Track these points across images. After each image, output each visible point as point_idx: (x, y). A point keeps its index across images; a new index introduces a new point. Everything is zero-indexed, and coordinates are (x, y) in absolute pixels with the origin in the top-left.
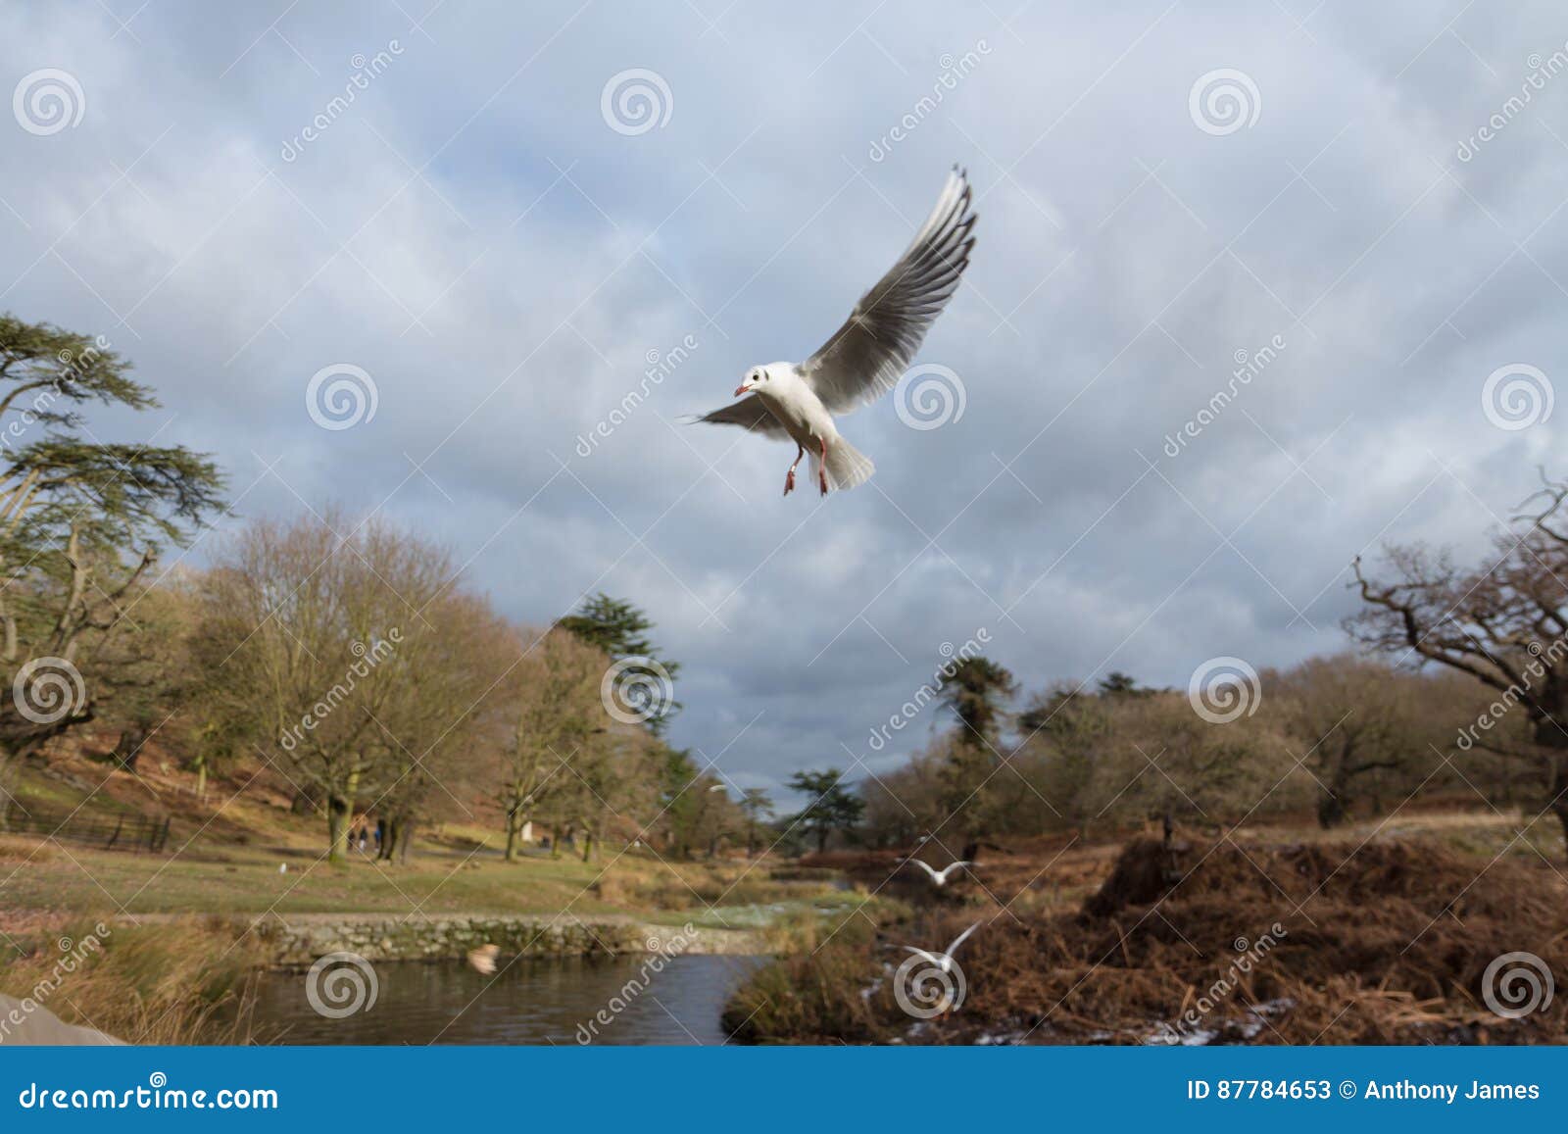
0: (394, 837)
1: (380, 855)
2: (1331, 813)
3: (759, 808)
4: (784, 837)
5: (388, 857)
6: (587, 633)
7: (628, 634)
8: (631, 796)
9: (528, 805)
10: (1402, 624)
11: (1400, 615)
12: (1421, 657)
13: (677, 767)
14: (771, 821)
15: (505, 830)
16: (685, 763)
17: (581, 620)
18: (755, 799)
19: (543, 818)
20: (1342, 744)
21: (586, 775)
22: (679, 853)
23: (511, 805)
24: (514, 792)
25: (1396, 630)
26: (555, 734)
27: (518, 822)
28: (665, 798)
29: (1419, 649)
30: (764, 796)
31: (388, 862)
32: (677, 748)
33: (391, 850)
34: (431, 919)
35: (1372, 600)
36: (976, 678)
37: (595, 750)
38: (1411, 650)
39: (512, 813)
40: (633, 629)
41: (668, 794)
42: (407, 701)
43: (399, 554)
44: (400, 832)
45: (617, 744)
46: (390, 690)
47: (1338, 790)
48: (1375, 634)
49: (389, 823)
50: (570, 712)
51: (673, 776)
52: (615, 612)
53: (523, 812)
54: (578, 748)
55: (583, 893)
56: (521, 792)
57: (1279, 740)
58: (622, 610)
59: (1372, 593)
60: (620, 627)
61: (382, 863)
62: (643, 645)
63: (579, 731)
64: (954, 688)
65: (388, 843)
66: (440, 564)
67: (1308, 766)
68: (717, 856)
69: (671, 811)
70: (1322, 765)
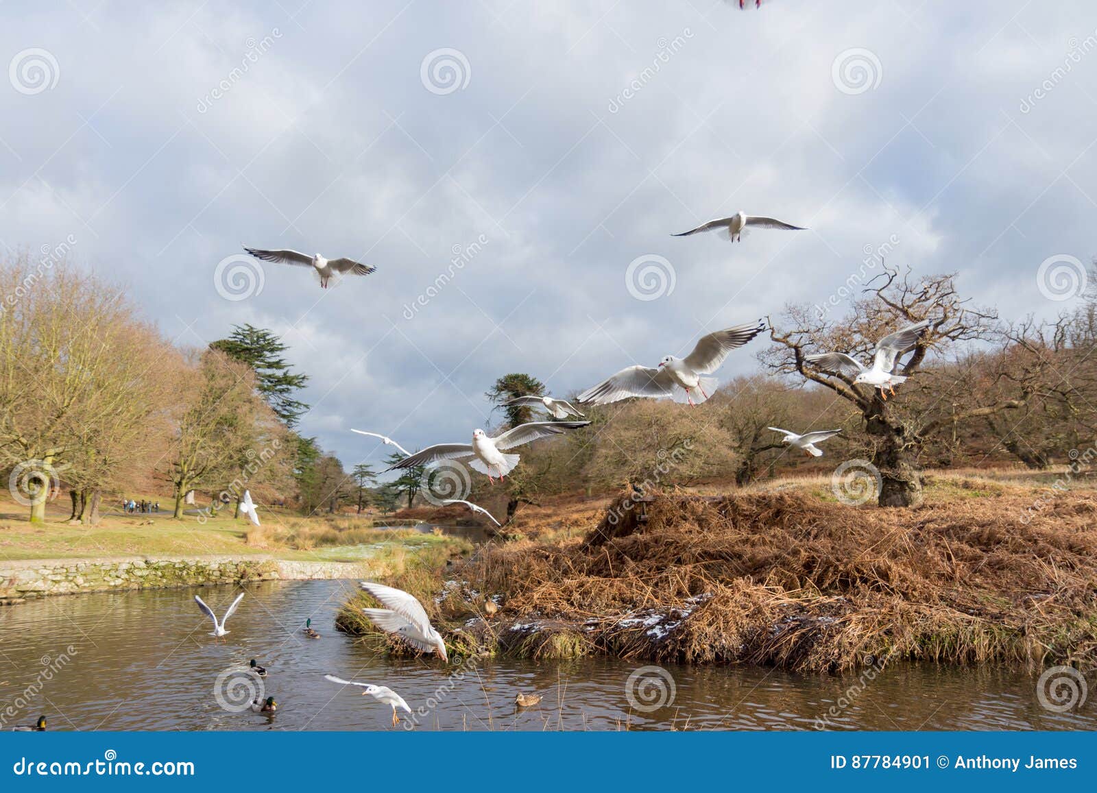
0: (84, 503)
1: (73, 516)
2: (744, 476)
3: (366, 478)
4: (385, 497)
5: (79, 518)
6: (236, 352)
7: (268, 354)
8: (271, 471)
9: (190, 478)
10: (794, 357)
11: (793, 350)
12: (804, 378)
13: (305, 449)
14: (375, 487)
15: (174, 497)
16: (312, 447)
17: (232, 343)
18: (363, 472)
19: (203, 487)
20: (753, 434)
21: (236, 457)
22: (308, 510)
23: (177, 478)
24: (179, 469)
25: (790, 360)
26: (212, 426)
27: (184, 490)
28: (297, 472)
29: (802, 372)
30: (369, 469)
31: (79, 521)
32: (306, 436)
33: (82, 512)
34: (115, 561)
35: (777, 340)
36: (520, 388)
37: (243, 438)
38: (798, 373)
39: (179, 484)
40: (272, 351)
41: (299, 469)
42: (90, 403)
43: (82, 289)
44: (88, 500)
45: (261, 434)
46: (77, 393)
47: (748, 462)
48: (777, 363)
49: (79, 492)
50: (224, 411)
51: (302, 456)
52: (258, 338)
53: (187, 483)
54: (230, 435)
55: (236, 540)
56: (186, 469)
57: (715, 431)
58: (264, 336)
59: (777, 336)
60: (263, 348)
61: (74, 522)
62: (278, 363)
63: (231, 425)
64: (505, 395)
65: (79, 508)
66: (116, 297)
67: (731, 447)
68: (336, 512)
69: (301, 481)
70: (740, 447)
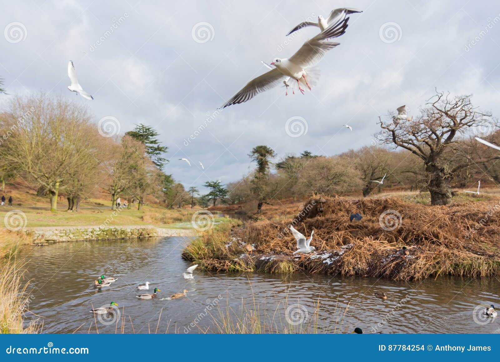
0: (73, 203)
1: (69, 209)
2: (366, 192)
3: (195, 193)
4: (203, 202)
5: (72, 209)
6: (137, 136)
7: (151, 137)
8: (153, 189)
9: (119, 192)
10: (392, 136)
11: (391, 133)
12: (396, 145)
13: (168, 179)
14: (199, 197)
15: (112, 201)
16: (171, 179)
17: (135, 132)
18: (193, 190)
19: (124, 196)
20: (371, 172)
21: (137, 183)
22: (170, 206)
23: (113, 192)
24: (114, 188)
25: (390, 137)
26: (127, 170)
27: (116, 198)
28: (164, 190)
29: (395, 143)
30: (196, 189)
31: (72, 211)
32: (168, 174)
33: (73, 207)
34: (86, 228)
35: (384, 128)
36: (263, 152)
37: (140, 174)
38: (394, 143)
39: (113, 195)
40: (152, 135)
41: (165, 188)
42: (75, 159)
43: (69, 108)
44: (75, 201)
45: (148, 173)
46: (68, 155)
47: (369, 185)
49: (71, 198)
50: (132, 162)
51: (166, 183)
52: (146, 130)
53: (117, 195)
54: (135, 174)
55: (138, 219)
56: (116, 188)
57: (353, 171)
58: (149, 129)
59: (383, 126)
60: (148, 135)
61: (69, 211)
62: (156, 141)
63: (135, 169)
64: (256, 155)
65: (71, 205)
66: (84, 112)
67: (361, 178)
68: (182, 208)
69: (166, 193)
70: (365, 178)
